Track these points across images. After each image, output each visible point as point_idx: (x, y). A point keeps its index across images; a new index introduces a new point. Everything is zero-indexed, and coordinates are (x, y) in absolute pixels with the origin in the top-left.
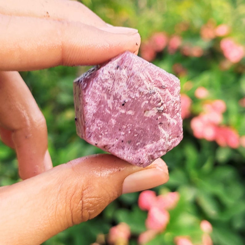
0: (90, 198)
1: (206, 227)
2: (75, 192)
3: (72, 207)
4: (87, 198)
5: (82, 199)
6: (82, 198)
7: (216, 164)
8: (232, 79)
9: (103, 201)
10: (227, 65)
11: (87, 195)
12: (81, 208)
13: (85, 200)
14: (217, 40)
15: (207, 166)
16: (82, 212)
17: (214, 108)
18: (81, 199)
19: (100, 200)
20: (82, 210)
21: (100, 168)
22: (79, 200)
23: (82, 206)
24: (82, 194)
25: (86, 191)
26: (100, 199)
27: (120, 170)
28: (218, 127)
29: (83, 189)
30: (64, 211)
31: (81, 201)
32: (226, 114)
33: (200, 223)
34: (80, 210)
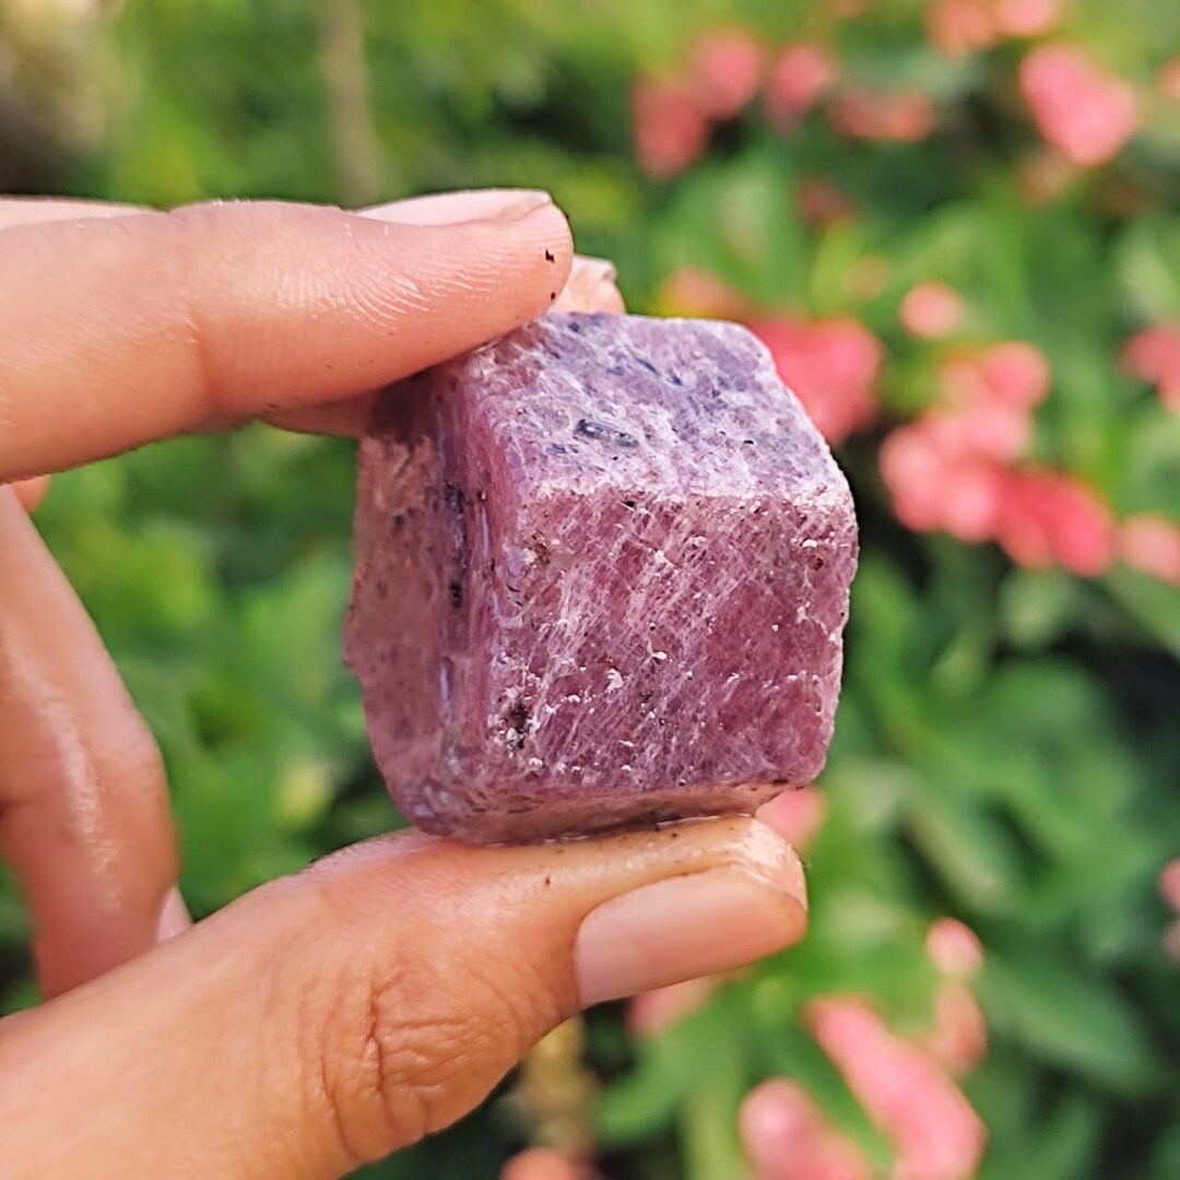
0: (415, 1025)
1: (952, 950)
2: (340, 1000)
3: (331, 1078)
4: (401, 1026)
5: (377, 1032)
6: (374, 1027)
7: (1003, 655)
8: (1076, 247)
9: (484, 1040)
10: (1053, 180)
11: (400, 1014)
12: (374, 1078)
13: (390, 1039)
14: (1006, 55)
15: (960, 665)
16: (385, 1097)
17: (995, 386)
18: (368, 1031)
19: (465, 1033)
20: (380, 1087)
21: (451, 878)
22: (362, 1038)
23: (376, 1065)
24: (374, 1010)
25: (394, 992)
26: (460, 1027)
27: (548, 882)
28: (1010, 477)
29: (373, 986)
30: (297, 1097)
31: (372, 1047)
32: (1050, 410)
33: (924, 933)
34: (373, 1089)
